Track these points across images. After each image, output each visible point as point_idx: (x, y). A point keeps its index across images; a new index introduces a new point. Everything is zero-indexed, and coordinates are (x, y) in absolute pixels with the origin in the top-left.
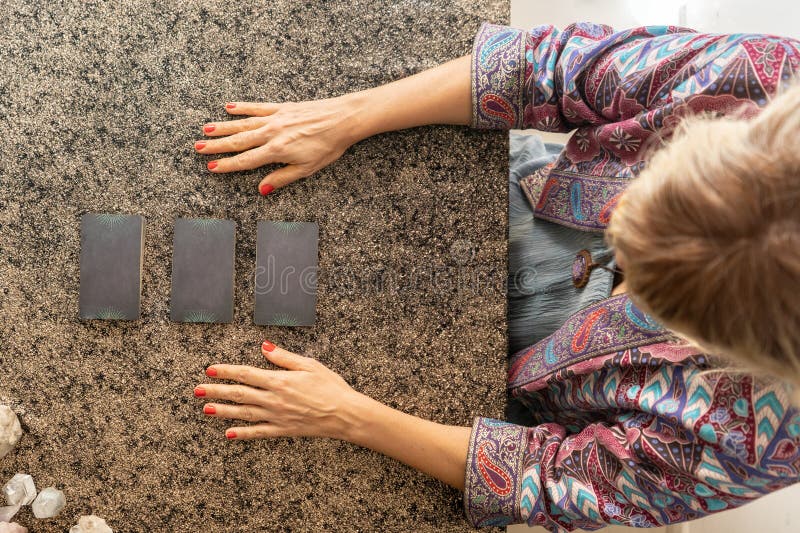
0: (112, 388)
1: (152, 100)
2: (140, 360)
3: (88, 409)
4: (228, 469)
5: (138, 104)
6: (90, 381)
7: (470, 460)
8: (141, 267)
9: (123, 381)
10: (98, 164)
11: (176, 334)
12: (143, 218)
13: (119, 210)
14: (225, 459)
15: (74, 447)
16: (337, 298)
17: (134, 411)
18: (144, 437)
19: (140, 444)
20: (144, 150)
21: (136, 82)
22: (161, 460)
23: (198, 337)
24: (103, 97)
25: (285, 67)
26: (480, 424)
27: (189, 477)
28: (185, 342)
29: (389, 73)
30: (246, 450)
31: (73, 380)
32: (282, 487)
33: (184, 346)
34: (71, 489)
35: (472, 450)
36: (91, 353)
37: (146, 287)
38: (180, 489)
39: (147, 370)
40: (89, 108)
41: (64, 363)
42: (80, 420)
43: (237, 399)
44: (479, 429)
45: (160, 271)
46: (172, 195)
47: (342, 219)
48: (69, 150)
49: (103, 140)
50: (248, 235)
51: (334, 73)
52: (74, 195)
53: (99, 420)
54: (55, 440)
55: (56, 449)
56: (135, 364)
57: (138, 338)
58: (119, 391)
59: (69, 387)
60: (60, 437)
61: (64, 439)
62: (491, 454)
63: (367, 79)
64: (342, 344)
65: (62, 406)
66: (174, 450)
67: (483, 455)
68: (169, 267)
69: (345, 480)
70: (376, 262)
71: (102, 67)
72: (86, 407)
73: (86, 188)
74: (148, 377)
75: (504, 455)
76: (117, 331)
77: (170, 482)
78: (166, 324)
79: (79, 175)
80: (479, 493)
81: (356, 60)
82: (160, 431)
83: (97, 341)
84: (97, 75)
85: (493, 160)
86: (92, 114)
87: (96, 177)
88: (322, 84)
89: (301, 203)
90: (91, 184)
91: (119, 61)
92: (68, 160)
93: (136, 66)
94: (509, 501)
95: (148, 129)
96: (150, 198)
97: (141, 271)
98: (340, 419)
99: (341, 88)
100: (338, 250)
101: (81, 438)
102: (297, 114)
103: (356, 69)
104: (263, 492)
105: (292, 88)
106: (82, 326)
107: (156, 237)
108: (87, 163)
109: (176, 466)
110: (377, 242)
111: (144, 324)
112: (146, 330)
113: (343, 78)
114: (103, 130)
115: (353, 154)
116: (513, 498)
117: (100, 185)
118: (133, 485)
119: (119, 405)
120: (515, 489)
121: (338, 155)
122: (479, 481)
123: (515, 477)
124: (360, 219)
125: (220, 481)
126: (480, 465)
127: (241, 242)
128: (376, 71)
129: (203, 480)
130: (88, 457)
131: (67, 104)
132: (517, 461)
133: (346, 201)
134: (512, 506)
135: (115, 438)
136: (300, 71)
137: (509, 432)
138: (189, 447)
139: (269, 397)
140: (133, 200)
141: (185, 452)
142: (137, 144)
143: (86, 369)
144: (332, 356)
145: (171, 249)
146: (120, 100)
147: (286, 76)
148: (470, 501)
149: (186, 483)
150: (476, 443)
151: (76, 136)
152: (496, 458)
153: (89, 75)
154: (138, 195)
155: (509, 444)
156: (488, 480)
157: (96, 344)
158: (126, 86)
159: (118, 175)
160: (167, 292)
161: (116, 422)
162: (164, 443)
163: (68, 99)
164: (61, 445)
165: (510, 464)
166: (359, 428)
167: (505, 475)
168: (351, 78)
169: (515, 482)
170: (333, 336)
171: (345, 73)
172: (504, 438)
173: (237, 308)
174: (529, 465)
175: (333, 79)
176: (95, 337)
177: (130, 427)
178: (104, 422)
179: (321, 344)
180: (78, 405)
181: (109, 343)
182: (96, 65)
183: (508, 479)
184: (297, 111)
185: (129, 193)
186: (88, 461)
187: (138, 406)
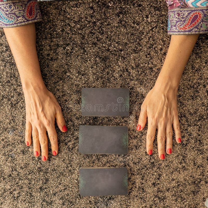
0: (159, 179)
1: (26, 167)
2: (146, 167)
3: (169, 189)
4: (193, 124)
5: (28, 173)
6: (156, 189)
7: (187, 33)
8: (103, 168)
9: (155, 174)
10: (57, 190)
11: (134, 151)
12: (80, 168)
13: (77, 179)
14: (189, 126)
15: (186, 194)
16: (113, 78)
17: (169, 168)
18: (181, 163)
19: (184, 165)
20: (49, 170)
21: (18, 175)
22: (191, 155)
23: (135, 141)
24: (26, 189)
25: (8, 107)
26: (170, 32)
27: (198, 142)
28: (137, 147)
29: (8, 59)
30: (185, 116)
31: (156, 196)
32: (201, 99)
33: (139, 147)
34: (205, 195)
35: (182, 33)
36: (143, 189)
37: (112, 166)
38: (203, 146)
39: (150, 163)
40: (31, 196)
41: (148, 201)
42: (174, 192)
43: (164, 140)
44: (172, 32)
45: (105, 159)
46: (70, 156)
47: (77, 77)
48: (51, 203)
49: (46, 188)
50: (86, 120)
51: (9, 84)
52: (71, 200)
53: (174, 184)
54: (183, 203)
55: (187, 203)
56: (147, 169)
57: (136, 168)
58: (160, 175)
59: (159, 198)
60: (182, 201)
61: (183, 199)
62: (183, 24)
63: (11, 69)
64: (134, 75)
65: (168, 201)
66: (186, 149)
67: (184, 27)
68: (103, 155)
69: (196, 70)
70: (96, 61)
71: (12, 190)
72: (168, 190)
73: (68, 195)
74: (153, 163)
75: (182, 18)
76: (133, 178)
77: (201, 150)
78: (129, 156)
79: (62, 198)
80: (201, 27)
81: (3, 74)
82: (178, 156)
83: (137, 187)
84: (16, 193)
85: (46, 9)
86: (34, 194)
87: (63, 191)
88: (15, 90)
89: (71, 97)
90: (66, 192)
91: (9, 183)
92: (55, 204)
93: (10, 175)
94: (204, 12)
95: (40, 168)
96: (71, 166)
97: (104, 168)
98: (168, 91)
99: (16, 81)
100: (91, 79)
101: (182, 191)
102: (32, 113)
103: (7, 74)
104: (204, 108)
105: (17, 103)
106: (131, 193)
107: (89, 162)
108: (57, 195)
109: (193, 148)
110: (87, 61)
111: (129, 166)
112: (132, 165)
113: (12, 80)
114: (41, 188)
115: (47, 74)
116: (202, 10)
117: (66, 188)
118: (203, 167)
119: (167, 175)
120: (198, 10)
121: (51, 94)
122: (196, 27)
123: (192, 11)
124: (76, 69)
125: (199, 127)
126: (189, 28)
127: (90, 123)
128: (8, 65)
129: (199, 135)
130: (190, 188)
131: (30, 205)
132: (184, 11)
133: (68, 76)
134: (206, 10)
135: (181, 177)
136: (9, 100)
137: (171, 17)
138: (185, 143)
139: (161, 125)
140: (72, 174)
141: (186, 144)
142: (46, 173)
143: (151, 191)
144: (140, 79)
145: (94, 155)
146: (26, 181)
147: (12, 106)
148: (206, 31)
149: (201, 143)
150: (179, 32)
151: (44, 201)
152: (184, 21)
153: (16, 196)
154: (70, 171)
155: (177, 16)
156: (195, 23)
157: (139, 187)
158: (20, 179)
159: (61, 180)
160: (114, 156)
161: (174, 176)
162: (183, 154)
163: (27, 205)
164: (185, 200)
165: (186, 14)
166: (172, 83)
167: (192, 16)
168: (11, 76)
169: (194, 10)
170: (130, 79)
171: (9, 79)
172: (175, 19)
173: (121, 124)
174: (186, 5)
175: (12, 84)
176: (136, 187)
177: (176, 170)
178: (175, 181)
179: (134, 84)
180: (167, 194)
181: (138, 181)
182: (11, 193)
183: (194, 14)
184: (31, 113)
185: (69, 175)
186: (192, 188)
187: (166, 166)
